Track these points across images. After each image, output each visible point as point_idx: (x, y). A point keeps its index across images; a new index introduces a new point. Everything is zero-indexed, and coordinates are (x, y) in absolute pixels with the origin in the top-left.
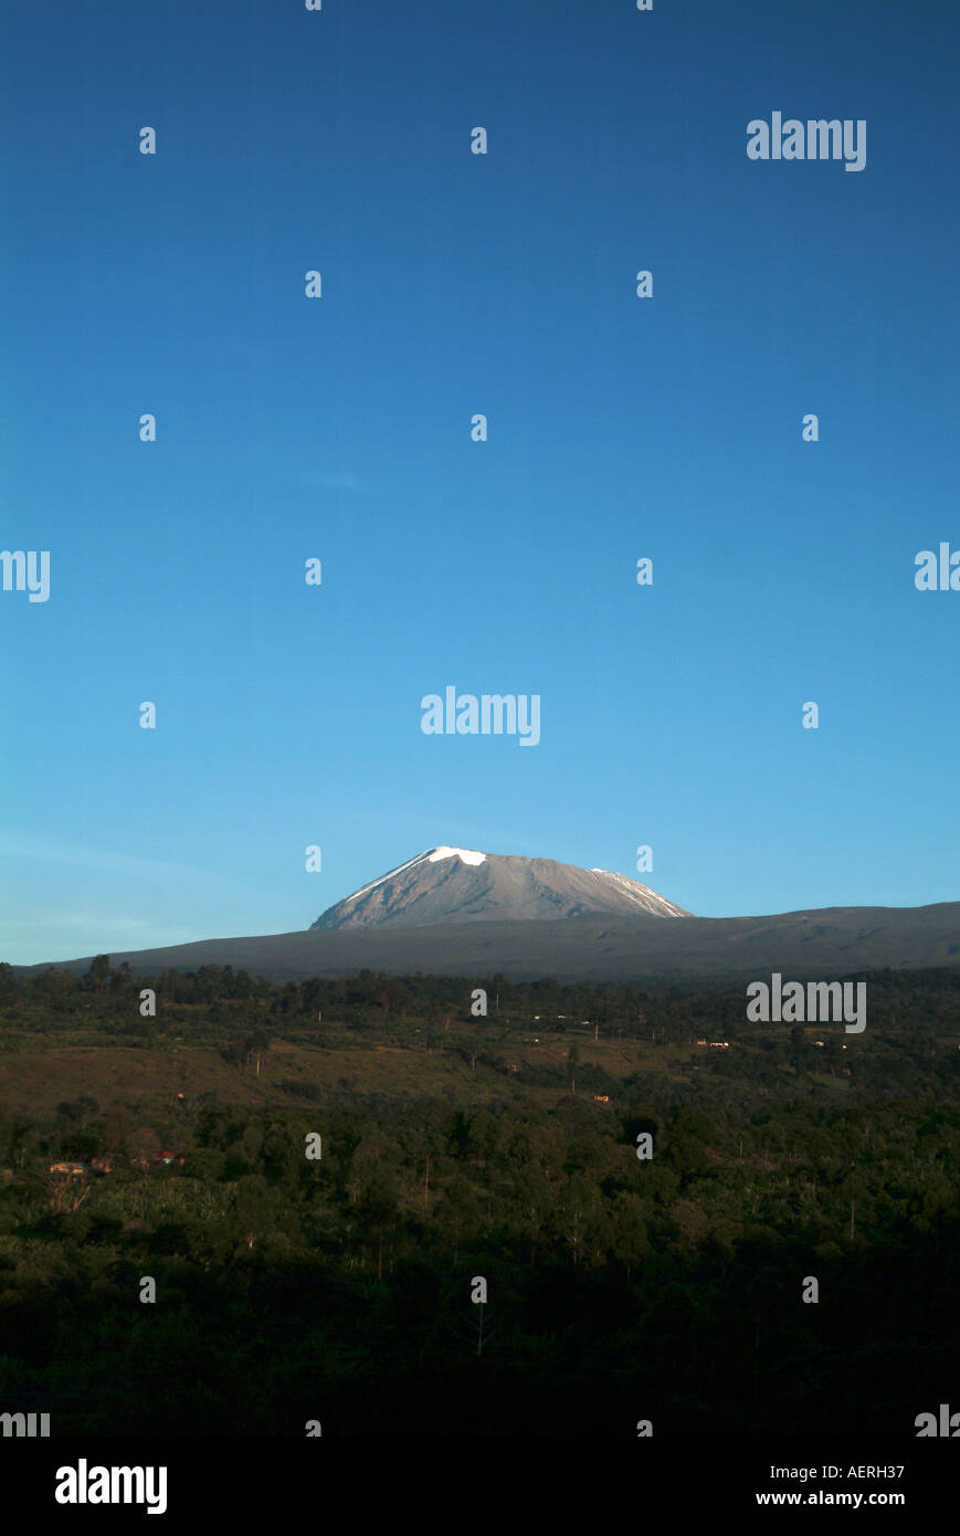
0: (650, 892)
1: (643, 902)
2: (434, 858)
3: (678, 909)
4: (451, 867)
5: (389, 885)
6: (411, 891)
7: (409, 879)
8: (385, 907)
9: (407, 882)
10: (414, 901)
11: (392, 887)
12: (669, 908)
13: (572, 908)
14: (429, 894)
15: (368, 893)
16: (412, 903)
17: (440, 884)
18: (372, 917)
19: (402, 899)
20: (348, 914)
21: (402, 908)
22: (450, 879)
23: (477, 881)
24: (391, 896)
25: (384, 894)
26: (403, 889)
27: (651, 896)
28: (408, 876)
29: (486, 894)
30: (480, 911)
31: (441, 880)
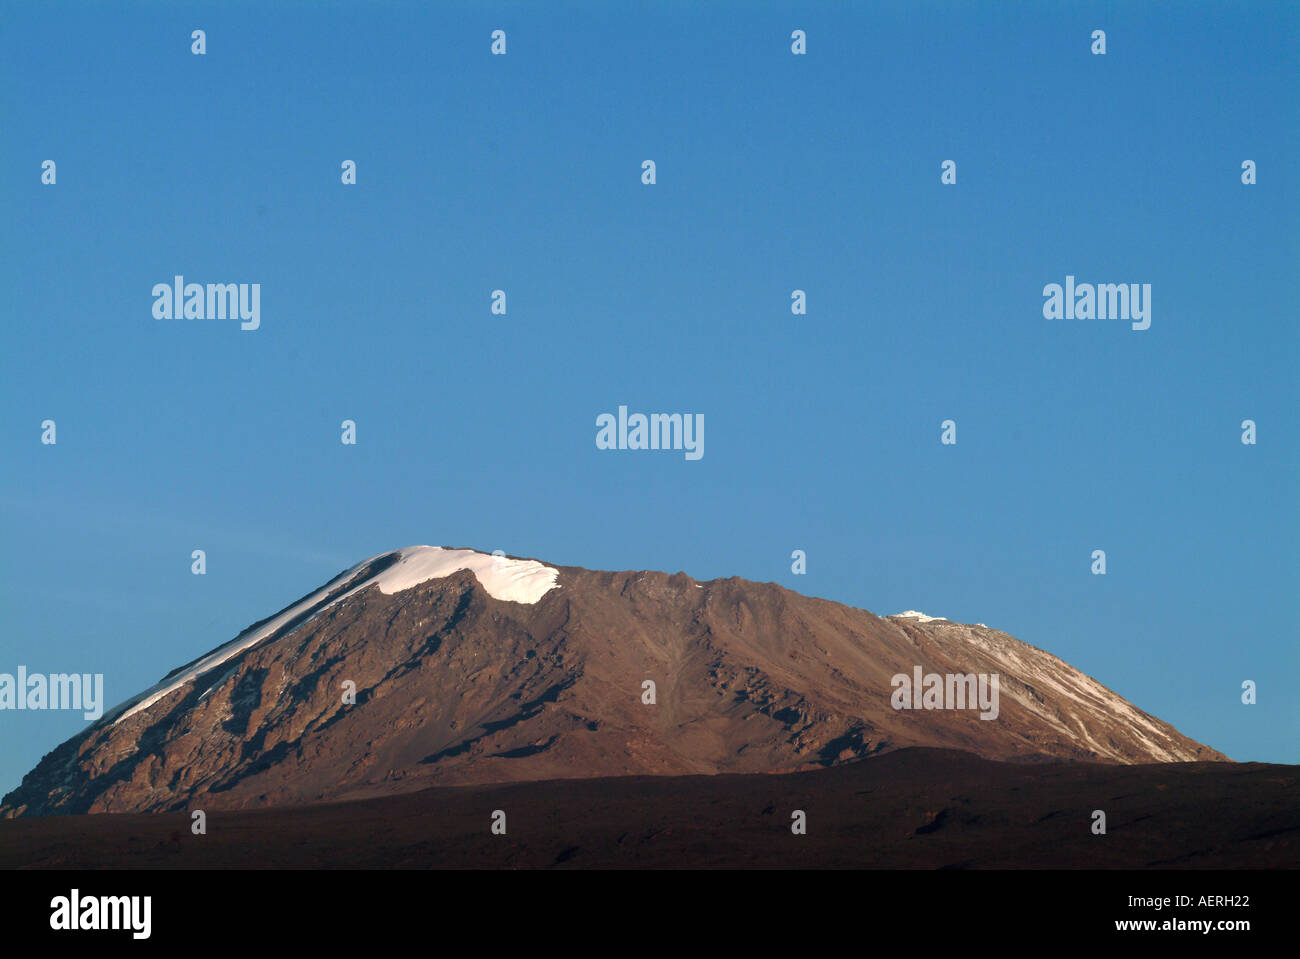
0: (1084, 684)
1: (1064, 719)
2: (393, 583)
3: (1173, 737)
4: (448, 610)
5: (249, 670)
6: (321, 687)
7: (314, 647)
8: (236, 739)
9: (308, 659)
10: (332, 721)
11: (259, 675)
12: (1147, 733)
13: (835, 737)
14: (379, 694)
15: (183, 695)
16: (324, 726)
17: (413, 664)
18: (195, 773)
19: (292, 711)
20: (121, 764)
21: (292, 740)
22: (444, 648)
23: (531, 654)
24: (257, 705)
25: (233, 699)
26: (296, 681)
27: (1088, 697)
28: (309, 640)
29: (562, 695)
30: (542, 748)
31: (419, 653)
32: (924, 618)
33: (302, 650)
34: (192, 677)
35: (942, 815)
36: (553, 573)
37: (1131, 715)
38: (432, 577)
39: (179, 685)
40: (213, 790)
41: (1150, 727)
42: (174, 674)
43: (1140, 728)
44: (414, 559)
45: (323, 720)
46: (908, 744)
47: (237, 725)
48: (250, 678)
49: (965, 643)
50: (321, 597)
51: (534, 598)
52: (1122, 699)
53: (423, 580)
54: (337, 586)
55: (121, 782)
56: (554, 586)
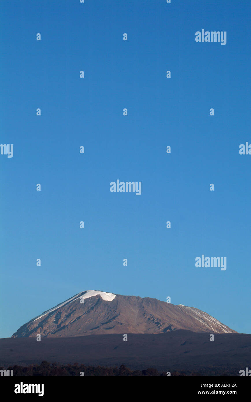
0: (212, 318)
2: (85, 297)
3: (228, 329)
4: (95, 302)
5: (59, 312)
6: (72, 316)
7: (70, 308)
8: (56, 325)
9: (69, 310)
10: (73, 322)
11: (60, 313)
12: (223, 328)
13: (166, 327)
14: (82, 317)
15: (46, 316)
16: (72, 323)
17: (89, 312)
18: (48, 331)
19: (66, 320)
20: (35, 328)
21: (66, 325)
22: (94, 309)
23: (110, 310)
24: (60, 318)
25: (56, 317)
26: (67, 314)
27: (213, 321)
28: (70, 307)
29: (116, 318)
30: (112, 328)
31: (90, 310)
32: (183, 306)
33: (68, 309)
34: (48, 313)
35: (185, 342)
36: (115, 296)
37: (220, 324)
38: (93, 296)
39: (46, 314)
40: (51, 334)
41: (224, 327)
42: (45, 312)
43: (222, 327)
44: (89, 293)
45: (72, 322)
46: (179, 329)
47: (56, 322)
48: (59, 314)
49: (190, 310)
50: (72, 299)
51: (111, 300)
52: (219, 321)
53: (91, 296)
54: (75, 297)
55: (35, 332)
56: (115, 298)
